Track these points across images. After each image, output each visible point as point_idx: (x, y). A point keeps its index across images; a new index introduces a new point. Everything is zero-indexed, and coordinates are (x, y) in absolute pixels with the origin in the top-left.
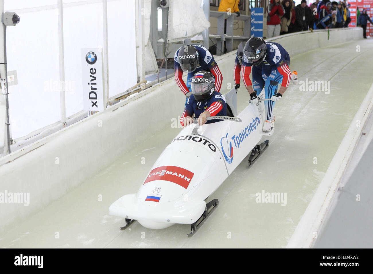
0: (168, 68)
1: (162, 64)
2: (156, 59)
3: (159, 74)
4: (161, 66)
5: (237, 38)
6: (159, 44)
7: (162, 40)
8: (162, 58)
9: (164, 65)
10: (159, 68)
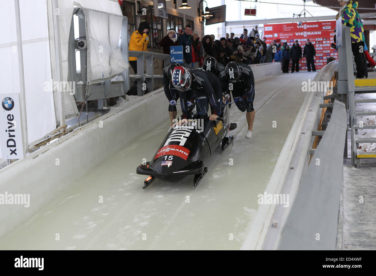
0: (88, 111)
1: (83, 107)
2: (76, 102)
3: (79, 118)
4: (82, 109)
5: (158, 77)
6: (78, 87)
7: (81, 83)
8: (82, 101)
9: (85, 108)
10: (79, 111)
